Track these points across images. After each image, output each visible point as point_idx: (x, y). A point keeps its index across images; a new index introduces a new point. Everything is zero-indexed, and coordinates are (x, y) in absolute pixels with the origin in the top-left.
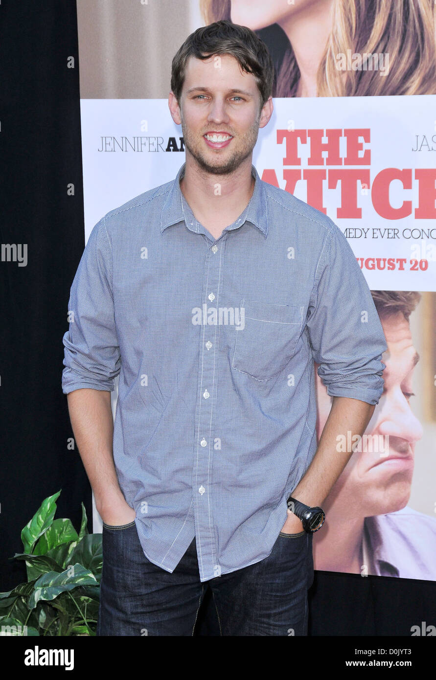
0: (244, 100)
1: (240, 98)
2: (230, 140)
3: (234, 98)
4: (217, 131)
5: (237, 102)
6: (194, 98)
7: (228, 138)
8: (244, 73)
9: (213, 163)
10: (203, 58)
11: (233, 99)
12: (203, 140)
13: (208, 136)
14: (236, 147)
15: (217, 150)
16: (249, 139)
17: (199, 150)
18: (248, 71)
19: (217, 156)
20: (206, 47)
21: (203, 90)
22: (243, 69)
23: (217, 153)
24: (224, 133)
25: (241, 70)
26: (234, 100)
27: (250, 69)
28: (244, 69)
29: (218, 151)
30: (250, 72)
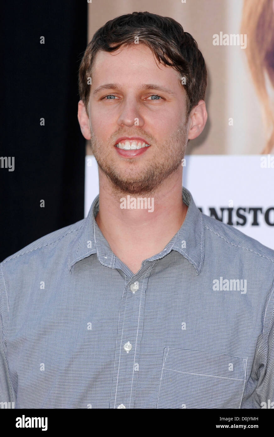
0: (164, 99)
1: (158, 97)
2: (146, 148)
3: (152, 96)
4: (130, 137)
5: (156, 102)
6: (102, 99)
7: (144, 145)
8: (161, 65)
9: (127, 176)
10: (111, 50)
11: (150, 98)
12: (114, 150)
13: (120, 144)
14: (155, 157)
15: (131, 159)
16: (171, 147)
17: (109, 163)
18: (166, 63)
19: (131, 166)
20: (114, 37)
21: (112, 87)
22: (159, 60)
23: (131, 163)
24: (138, 139)
25: (158, 62)
26: (152, 99)
27: (170, 61)
28: (161, 61)
29: (131, 161)
30: (169, 64)
